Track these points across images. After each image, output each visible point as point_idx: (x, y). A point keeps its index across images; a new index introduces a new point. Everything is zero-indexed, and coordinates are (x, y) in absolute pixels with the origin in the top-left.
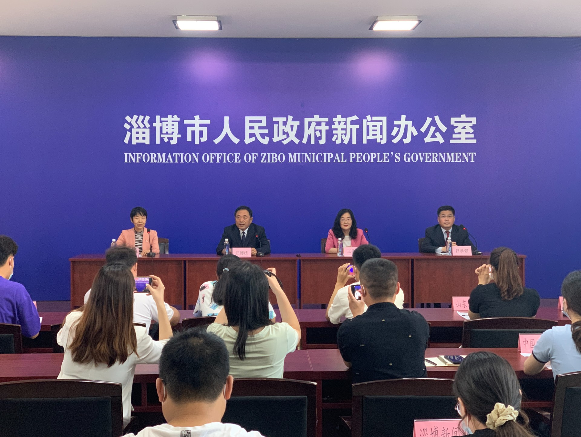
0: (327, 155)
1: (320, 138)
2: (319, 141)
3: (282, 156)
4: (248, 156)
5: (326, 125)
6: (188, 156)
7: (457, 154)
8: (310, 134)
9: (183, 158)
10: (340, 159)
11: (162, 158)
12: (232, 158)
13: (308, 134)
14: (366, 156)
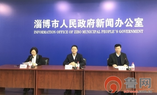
0: (94, 31)
2: (92, 27)
3: (80, 31)
4: (70, 31)
5: (94, 22)
6: (52, 32)
7: (137, 30)
10: (98, 32)
11: (45, 32)
14: (107, 31)
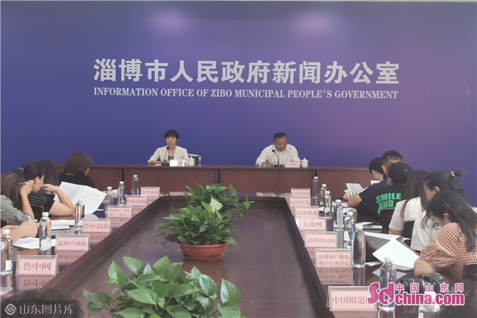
0: (268, 92)
1: (262, 78)
2: (262, 81)
3: (229, 92)
4: (200, 92)
5: (267, 69)
7: (381, 92)
8: (254, 76)
9: (144, 92)
10: (279, 95)
11: (126, 92)
12: (185, 93)
14: (302, 92)
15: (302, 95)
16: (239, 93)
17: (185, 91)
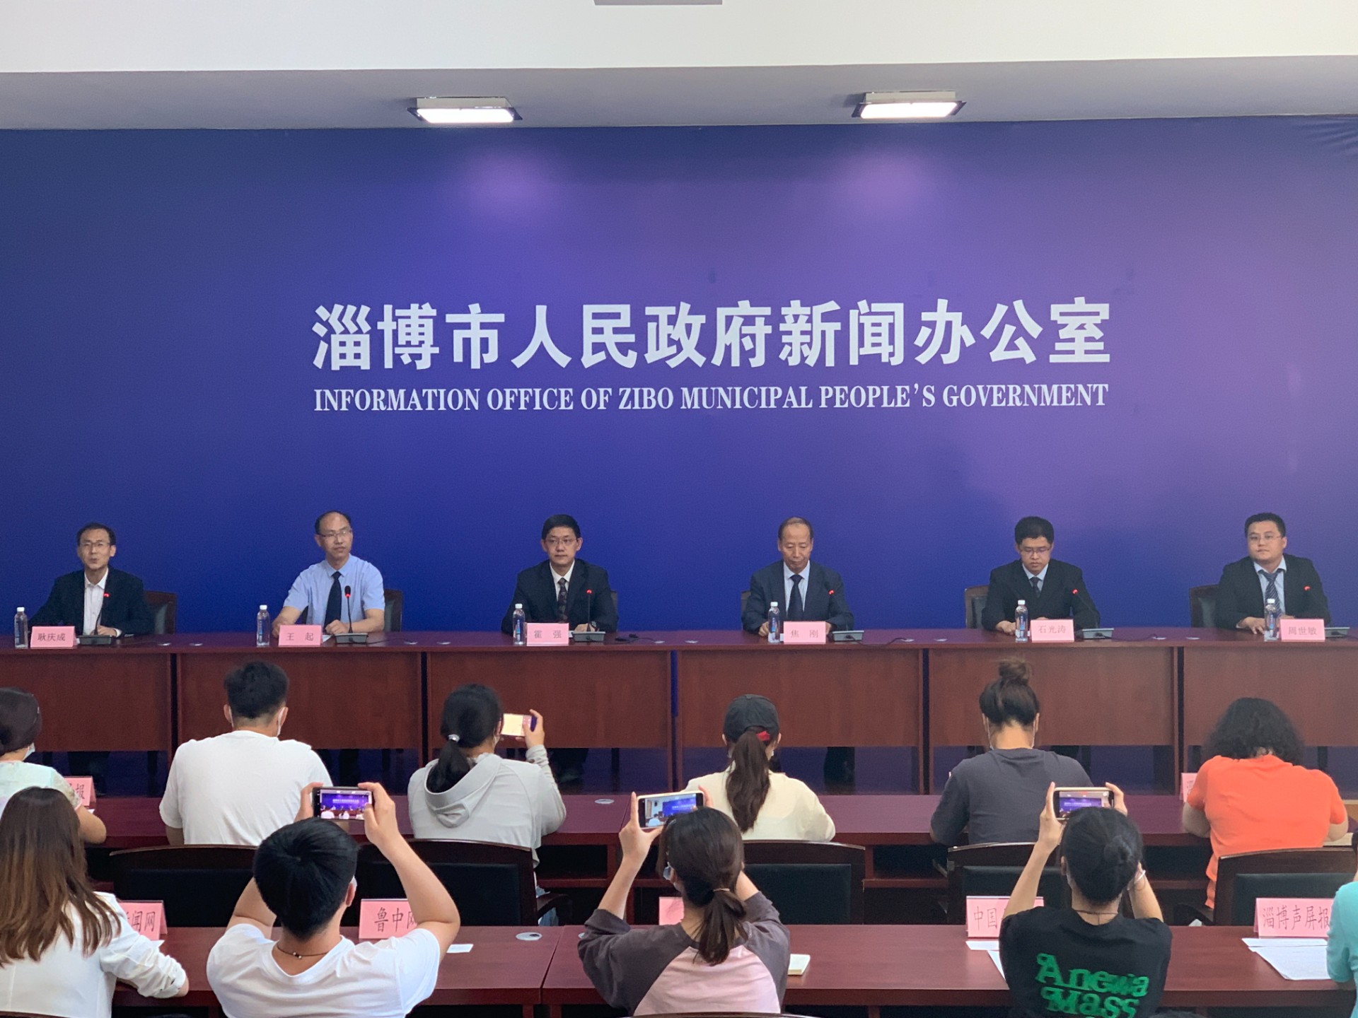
0: (768, 392)
1: (752, 353)
2: (751, 360)
3: (665, 393)
4: (589, 395)
5: (766, 324)
6: (455, 396)
7: (1064, 387)
8: (730, 345)
9: (444, 399)
10: (797, 400)
11: (397, 400)
12: (554, 399)
13: (726, 345)
14: (858, 393)
15: (858, 400)
16: (693, 398)
17: (551, 394)
